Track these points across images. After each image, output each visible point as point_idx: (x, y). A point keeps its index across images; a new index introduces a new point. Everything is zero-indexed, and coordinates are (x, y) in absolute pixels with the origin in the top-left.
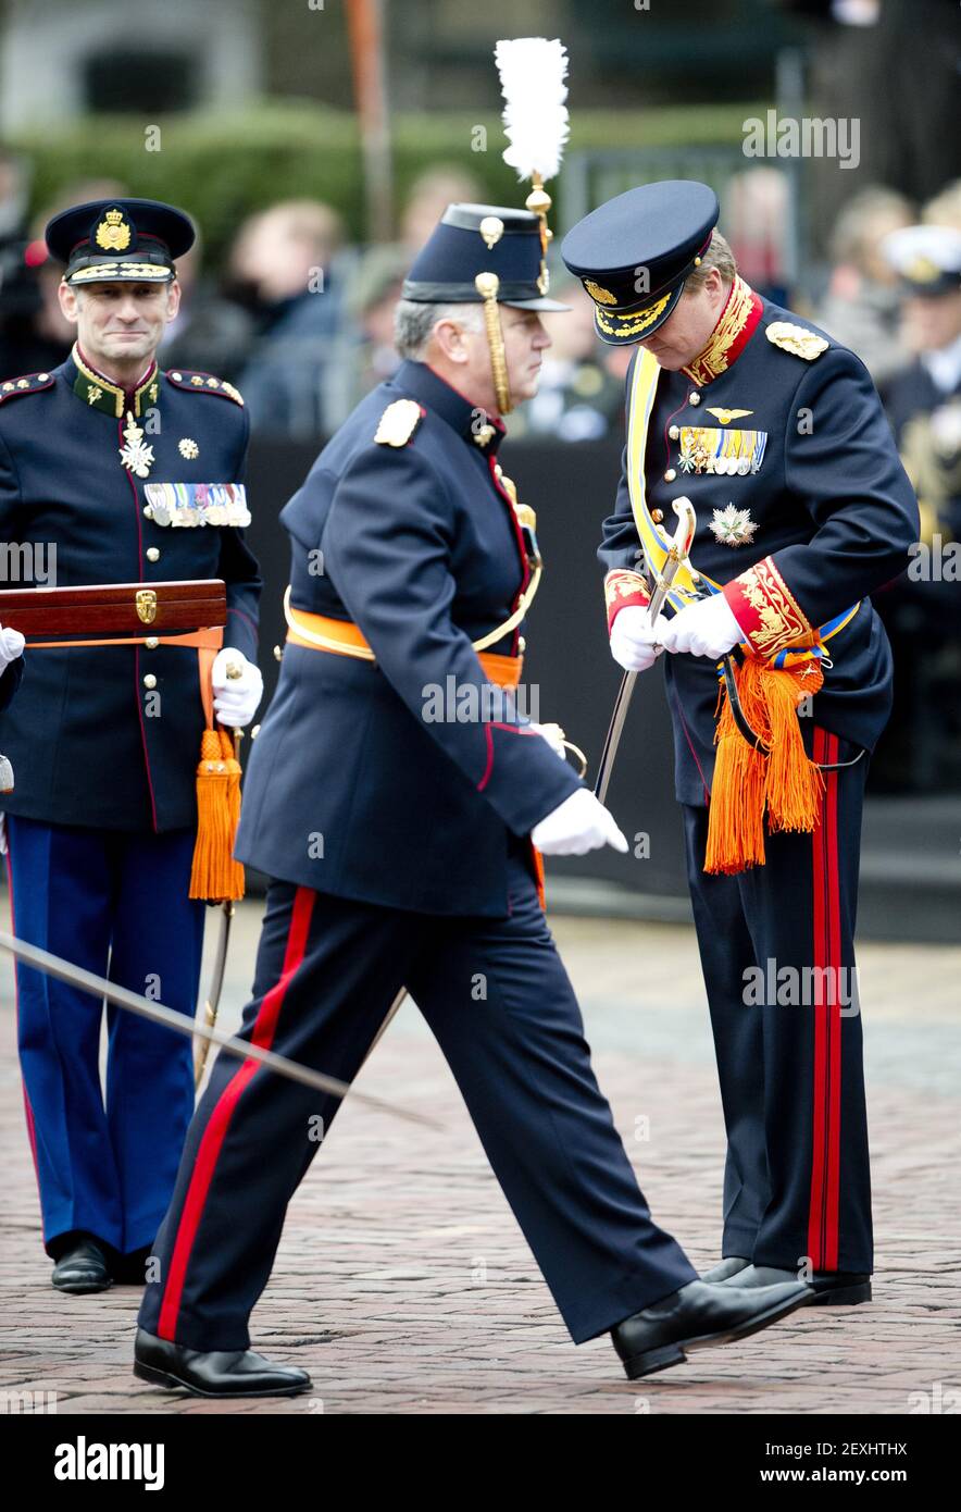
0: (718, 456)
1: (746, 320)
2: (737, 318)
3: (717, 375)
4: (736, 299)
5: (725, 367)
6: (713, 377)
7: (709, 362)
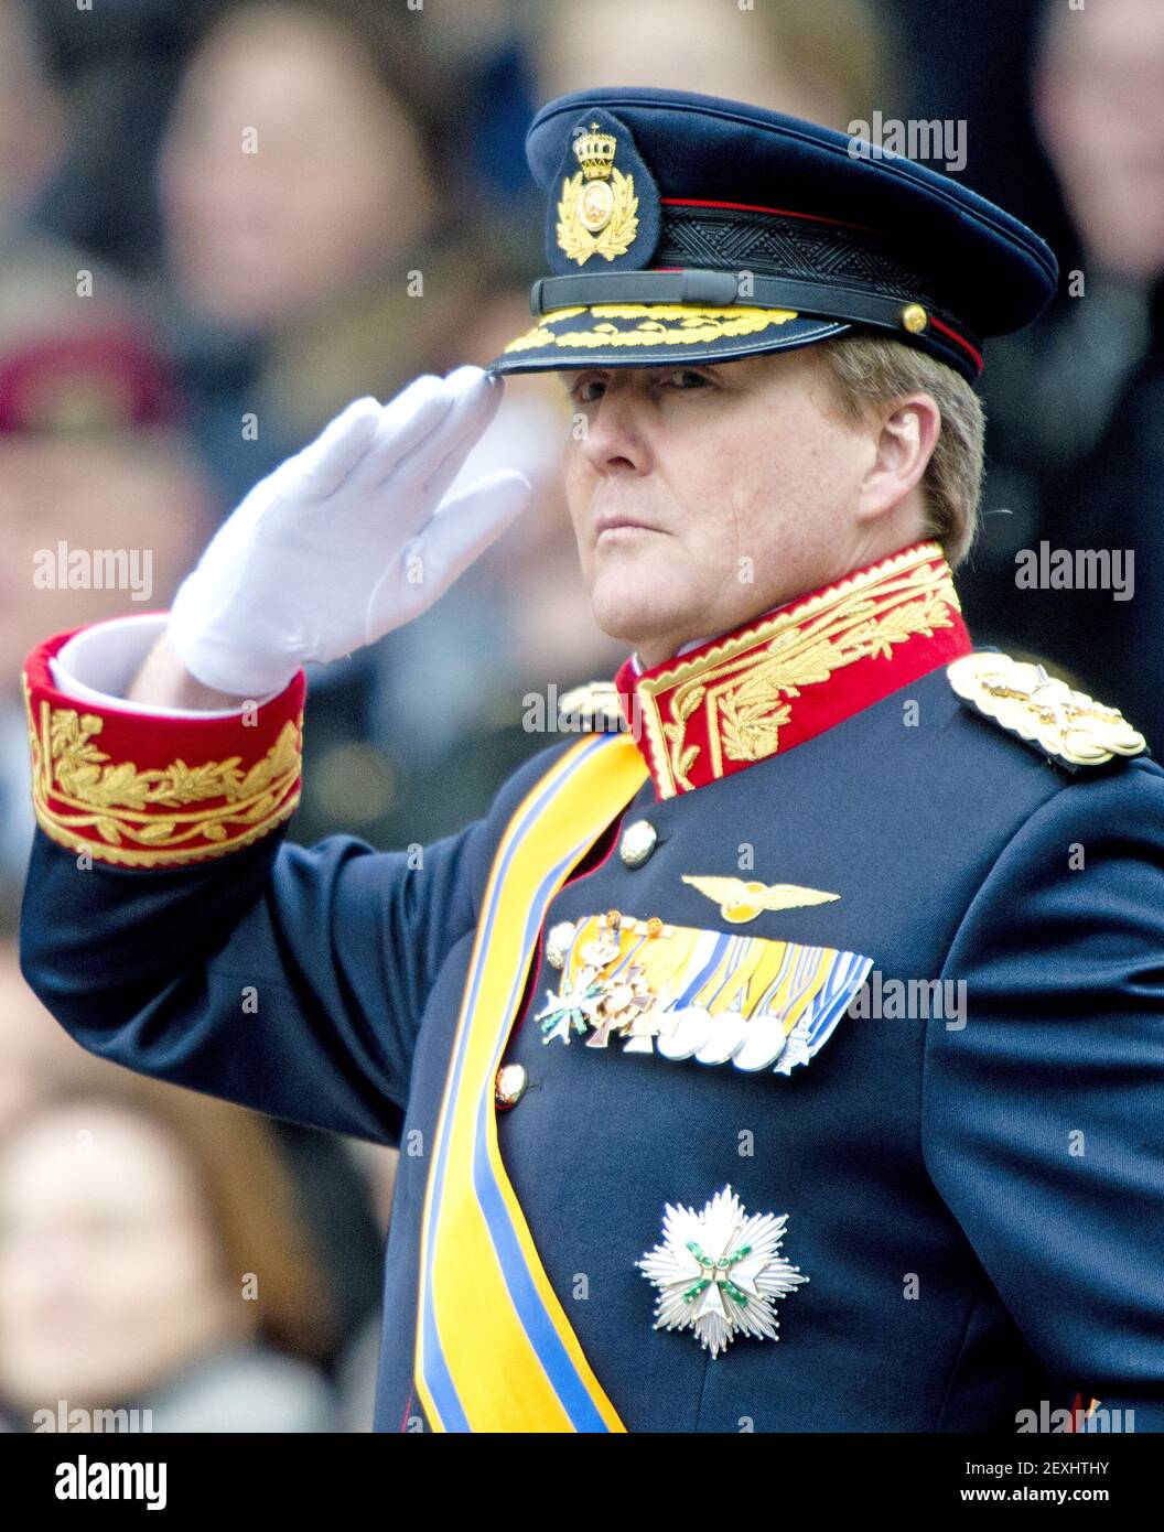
0: (681, 1004)
1: (903, 638)
2: (879, 617)
3: (733, 767)
4: (906, 575)
5: (768, 744)
6: (718, 771)
7: (728, 708)
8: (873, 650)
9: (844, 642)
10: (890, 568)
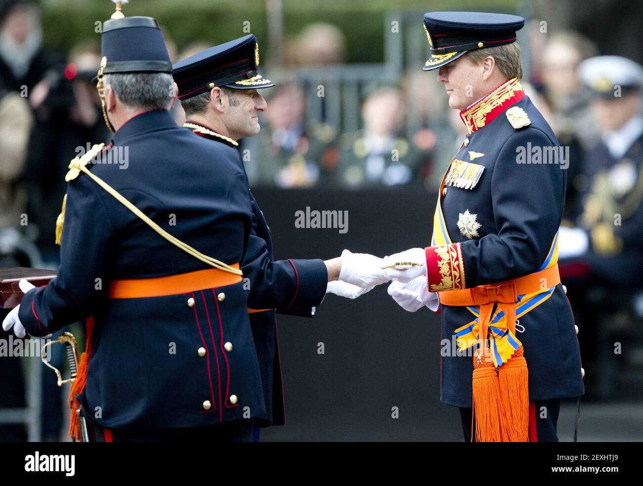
0: (461, 177)
1: (504, 101)
2: (499, 98)
3: (479, 128)
4: (505, 88)
5: (483, 124)
6: (477, 129)
7: (476, 118)
8: (498, 105)
9: (493, 104)
10: (501, 88)
